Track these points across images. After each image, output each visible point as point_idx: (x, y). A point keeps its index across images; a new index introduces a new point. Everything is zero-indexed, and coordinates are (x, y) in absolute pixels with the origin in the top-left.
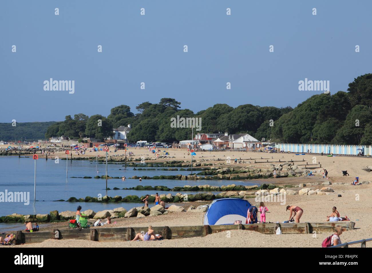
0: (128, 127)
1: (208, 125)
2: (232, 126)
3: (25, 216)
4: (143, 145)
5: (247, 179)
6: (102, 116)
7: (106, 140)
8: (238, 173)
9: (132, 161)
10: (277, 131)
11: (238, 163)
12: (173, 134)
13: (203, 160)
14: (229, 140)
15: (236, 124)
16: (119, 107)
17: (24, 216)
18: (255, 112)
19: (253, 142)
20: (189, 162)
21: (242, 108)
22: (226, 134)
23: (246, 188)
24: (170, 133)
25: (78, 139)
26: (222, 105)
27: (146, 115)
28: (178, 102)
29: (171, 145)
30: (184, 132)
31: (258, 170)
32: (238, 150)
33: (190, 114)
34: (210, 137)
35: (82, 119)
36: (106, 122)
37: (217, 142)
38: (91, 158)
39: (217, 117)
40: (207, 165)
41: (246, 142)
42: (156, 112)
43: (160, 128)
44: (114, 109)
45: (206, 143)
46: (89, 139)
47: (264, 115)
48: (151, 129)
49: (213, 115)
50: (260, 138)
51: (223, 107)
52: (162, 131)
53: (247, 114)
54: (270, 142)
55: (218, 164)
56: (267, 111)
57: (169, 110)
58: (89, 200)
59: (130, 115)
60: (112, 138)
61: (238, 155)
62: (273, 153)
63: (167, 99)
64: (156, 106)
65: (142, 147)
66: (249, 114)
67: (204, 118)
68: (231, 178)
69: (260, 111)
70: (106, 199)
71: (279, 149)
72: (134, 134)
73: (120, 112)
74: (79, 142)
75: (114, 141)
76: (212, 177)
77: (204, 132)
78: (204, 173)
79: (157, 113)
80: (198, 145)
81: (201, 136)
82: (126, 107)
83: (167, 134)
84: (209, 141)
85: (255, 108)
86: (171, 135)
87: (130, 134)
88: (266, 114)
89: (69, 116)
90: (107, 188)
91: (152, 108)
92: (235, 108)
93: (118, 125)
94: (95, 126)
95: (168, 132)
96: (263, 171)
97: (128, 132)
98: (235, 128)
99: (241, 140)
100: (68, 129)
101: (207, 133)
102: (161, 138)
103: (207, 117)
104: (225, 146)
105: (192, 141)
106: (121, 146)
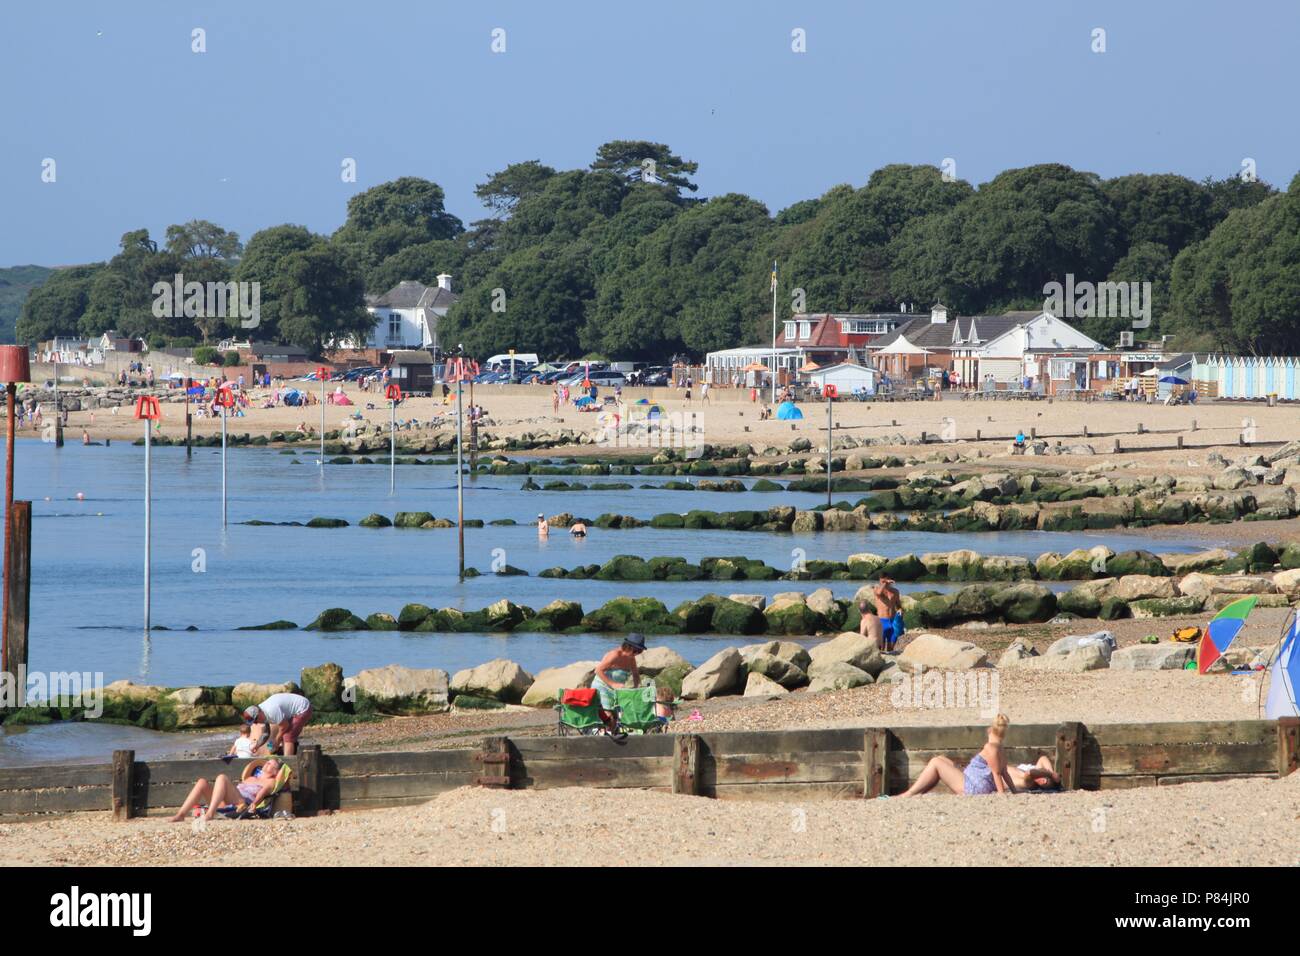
0: (436, 285)
1: (843, 272)
2: (965, 275)
3: (176, 695)
4: (523, 373)
5: (1126, 526)
6: (312, 231)
7: (334, 350)
8: (1057, 500)
9: (489, 448)
10: (1204, 295)
11: (1030, 452)
12: (666, 317)
13: (849, 439)
14: (951, 344)
15: (986, 266)
16: (388, 188)
17: (170, 691)
18: (1085, 202)
19: (1075, 351)
20: (779, 453)
21: (1017, 183)
22: (939, 317)
23: (1165, 563)
24: (656, 314)
25: (194, 346)
26: (916, 170)
27: (533, 227)
28: (685, 160)
29: (657, 376)
30: (723, 305)
31: (1159, 481)
32: (1002, 392)
33: (750, 218)
34: (856, 332)
35: (204, 247)
36: (333, 261)
37: (893, 356)
38: (281, 438)
39: (890, 231)
40: (878, 465)
41: (1043, 354)
42: (579, 210)
43: (605, 288)
44: (362, 197)
45: (838, 364)
46: (247, 345)
47: (1128, 216)
48: (555, 295)
49: (871, 222)
50: (1108, 331)
51: (918, 180)
52: (616, 303)
53: (1045, 211)
54: (1165, 352)
55: (930, 460)
56: (1141, 199)
57: (645, 201)
58: (422, 620)
59: (446, 226)
60: (363, 341)
61: (1015, 418)
62: (1186, 403)
63: (628, 146)
64: (577, 180)
65: (519, 382)
66: (1052, 211)
67: (823, 238)
68: (1041, 521)
69: (1106, 200)
70: (505, 616)
71: (1213, 386)
72: (474, 318)
73: (392, 211)
74: (200, 362)
75: (371, 356)
76: (948, 518)
77: (823, 308)
78: (889, 502)
79: (583, 213)
80: (801, 373)
81: (814, 325)
82: (423, 187)
83: (640, 319)
84: (851, 350)
85: (1083, 185)
86: (659, 322)
87: (454, 322)
88: (1136, 211)
89: (138, 232)
90: (466, 567)
91: (559, 191)
92: (980, 186)
93: (388, 279)
94: (276, 284)
95: (644, 311)
96: (1187, 487)
97: (442, 311)
98: (981, 283)
99: (1015, 341)
100: (138, 295)
101: (838, 310)
102: (610, 342)
103: (841, 230)
104: (935, 373)
105: (772, 352)
106: (418, 381)
